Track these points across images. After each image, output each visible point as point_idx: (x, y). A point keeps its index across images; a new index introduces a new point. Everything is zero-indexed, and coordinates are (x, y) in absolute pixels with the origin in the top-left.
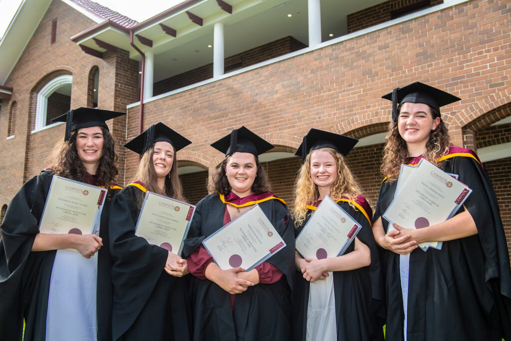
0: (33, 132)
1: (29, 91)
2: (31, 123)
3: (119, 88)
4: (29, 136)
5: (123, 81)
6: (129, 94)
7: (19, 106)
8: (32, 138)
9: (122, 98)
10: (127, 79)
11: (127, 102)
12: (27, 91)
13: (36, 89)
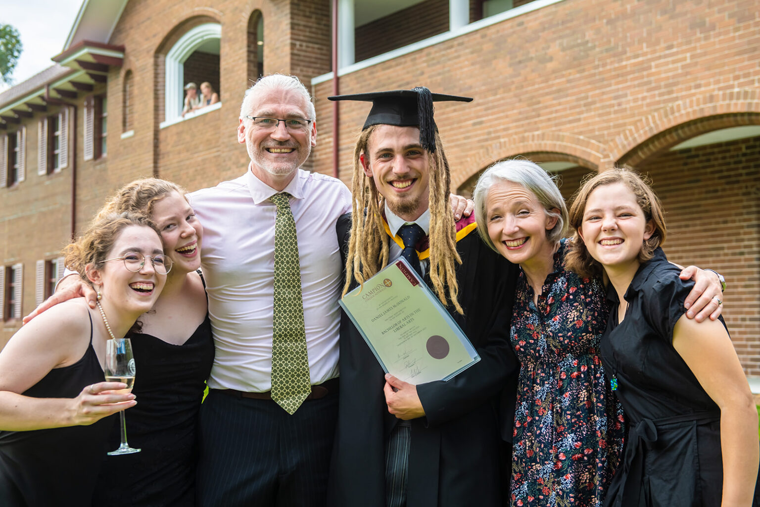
0: (162, 125)
1: (152, 52)
2: (158, 110)
3: (298, 50)
4: (157, 132)
5: (304, 36)
6: (316, 58)
7: (137, 78)
8: (162, 136)
9: (304, 66)
10: (310, 32)
11: (313, 72)
12: (148, 52)
13: (163, 48)
